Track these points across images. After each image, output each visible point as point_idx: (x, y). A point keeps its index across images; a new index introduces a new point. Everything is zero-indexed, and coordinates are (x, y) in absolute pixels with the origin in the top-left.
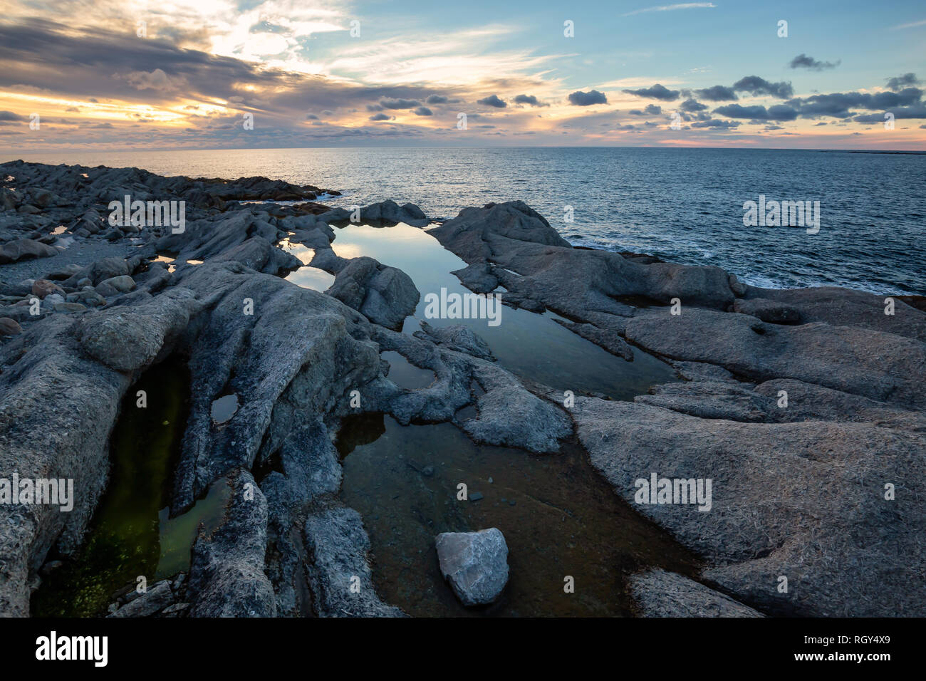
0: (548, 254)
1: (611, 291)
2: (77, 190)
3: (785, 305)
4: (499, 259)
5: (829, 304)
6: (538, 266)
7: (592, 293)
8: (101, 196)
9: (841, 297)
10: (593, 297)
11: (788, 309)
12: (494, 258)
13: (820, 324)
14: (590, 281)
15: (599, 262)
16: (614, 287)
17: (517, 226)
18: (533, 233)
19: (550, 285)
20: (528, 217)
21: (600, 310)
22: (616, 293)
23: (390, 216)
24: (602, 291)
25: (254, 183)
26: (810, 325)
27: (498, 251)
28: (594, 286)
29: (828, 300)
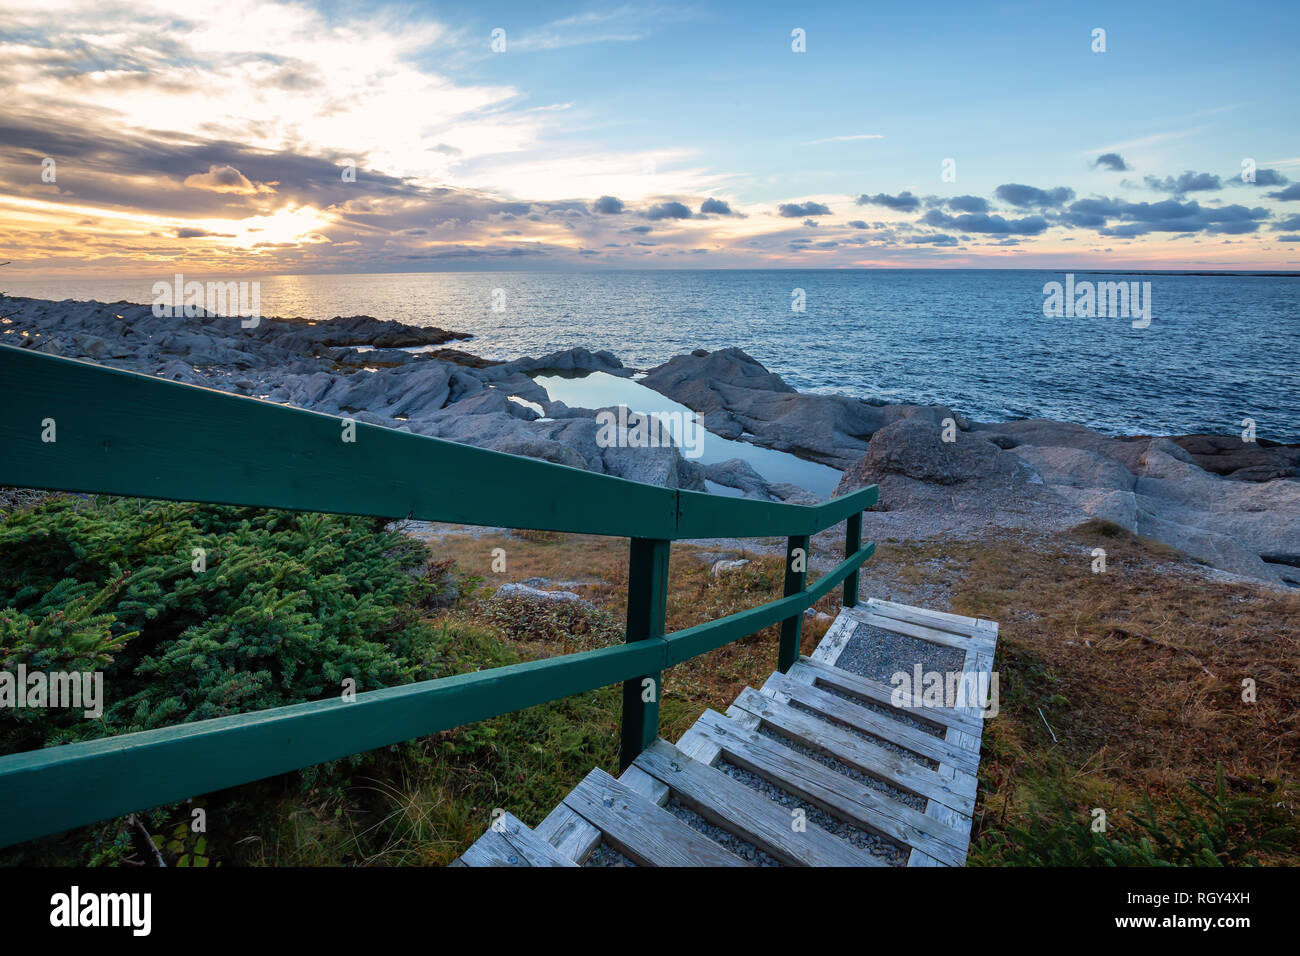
0: (787, 400)
1: (852, 431)
2: (125, 335)
3: (1001, 435)
4: (734, 407)
5: (1036, 432)
6: (780, 412)
7: (837, 433)
8: (166, 343)
9: (1044, 426)
10: (839, 437)
11: (1003, 438)
12: (730, 406)
13: (1027, 446)
14: (833, 423)
15: (838, 406)
16: (853, 427)
17: (741, 374)
18: (760, 380)
19: (795, 428)
20: (748, 364)
21: (847, 447)
22: (857, 433)
23: (584, 364)
24: (844, 431)
25: (357, 325)
26: (1019, 448)
27: (731, 399)
28: (837, 427)
29: (1035, 429)
